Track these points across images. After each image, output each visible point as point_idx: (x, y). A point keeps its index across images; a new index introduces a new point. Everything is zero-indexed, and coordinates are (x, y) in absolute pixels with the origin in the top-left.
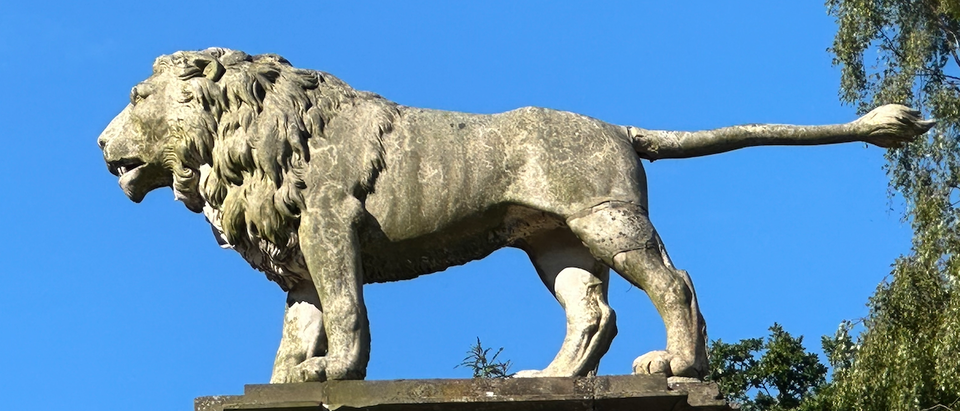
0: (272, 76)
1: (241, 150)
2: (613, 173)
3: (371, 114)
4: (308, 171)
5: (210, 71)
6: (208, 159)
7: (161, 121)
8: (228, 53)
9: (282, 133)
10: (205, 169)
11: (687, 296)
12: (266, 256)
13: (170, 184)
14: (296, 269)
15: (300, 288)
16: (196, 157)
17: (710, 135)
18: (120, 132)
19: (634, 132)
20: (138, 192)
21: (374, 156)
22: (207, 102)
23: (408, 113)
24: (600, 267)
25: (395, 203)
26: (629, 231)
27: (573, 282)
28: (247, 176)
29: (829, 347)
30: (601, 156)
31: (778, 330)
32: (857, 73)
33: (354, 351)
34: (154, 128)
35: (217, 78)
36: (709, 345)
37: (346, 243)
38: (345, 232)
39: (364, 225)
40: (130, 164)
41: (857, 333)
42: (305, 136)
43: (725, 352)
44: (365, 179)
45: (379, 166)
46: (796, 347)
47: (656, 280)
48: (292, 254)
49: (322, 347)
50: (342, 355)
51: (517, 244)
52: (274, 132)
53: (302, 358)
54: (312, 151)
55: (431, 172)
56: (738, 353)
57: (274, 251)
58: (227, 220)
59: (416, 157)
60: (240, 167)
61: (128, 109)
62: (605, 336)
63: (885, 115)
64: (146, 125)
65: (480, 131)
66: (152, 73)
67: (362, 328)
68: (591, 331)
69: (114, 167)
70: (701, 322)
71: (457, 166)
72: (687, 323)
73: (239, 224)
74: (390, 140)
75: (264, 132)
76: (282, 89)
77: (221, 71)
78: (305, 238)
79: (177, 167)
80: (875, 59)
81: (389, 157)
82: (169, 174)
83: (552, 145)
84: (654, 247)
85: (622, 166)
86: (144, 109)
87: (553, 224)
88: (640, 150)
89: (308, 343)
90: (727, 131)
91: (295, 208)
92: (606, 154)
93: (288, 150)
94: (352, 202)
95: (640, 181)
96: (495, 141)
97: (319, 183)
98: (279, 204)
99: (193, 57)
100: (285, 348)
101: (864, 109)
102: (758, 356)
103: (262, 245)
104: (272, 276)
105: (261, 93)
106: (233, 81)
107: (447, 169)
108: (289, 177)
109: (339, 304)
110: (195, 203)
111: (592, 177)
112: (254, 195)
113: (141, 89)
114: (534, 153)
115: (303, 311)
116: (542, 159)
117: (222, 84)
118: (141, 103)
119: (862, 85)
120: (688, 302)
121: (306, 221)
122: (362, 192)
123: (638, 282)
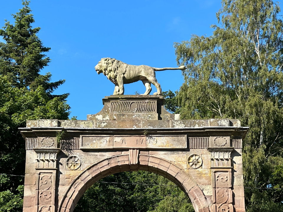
0: (114, 61)
1: (110, 69)
2: (152, 72)
3: (125, 65)
4: (118, 72)
5: (107, 60)
6: (107, 70)
7: (102, 66)
8: (109, 58)
9: (115, 67)
10: (106, 71)
11: (160, 86)
12: (113, 81)
13: (102, 72)
14: (116, 82)
15: (117, 84)
16: (105, 70)
17: (163, 69)
18: (97, 67)
19: (154, 68)
20: (99, 73)
21: (125, 70)
22: (107, 64)
23: (129, 65)
24: (150, 83)
25: (127, 75)
26: (153, 79)
27: (147, 84)
28: (111, 72)
29: (175, 92)
30: (150, 71)
31: (170, 90)
32: (179, 62)
33: (122, 91)
34: (101, 66)
35: (108, 61)
36: (162, 92)
37: (122, 80)
38: (122, 78)
39: (124, 78)
40: (98, 70)
41: (179, 91)
42: (118, 68)
43: (164, 93)
44: (124, 72)
45: (126, 71)
46: (172, 92)
47: (156, 84)
48: (116, 81)
49: (119, 91)
50: (121, 92)
51: (141, 80)
52: (114, 67)
53: (117, 92)
54: (118, 69)
55: (131, 72)
56: (165, 93)
57: (114, 80)
58: (109, 77)
59: (130, 70)
60: (110, 71)
61: (98, 64)
62: (150, 91)
63: (182, 67)
64: (100, 66)
65: (137, 67)
66: (101, 60)
67: (123, 89)
68: (149, 90)
69: (96, 70)
70: (161, 89)
71: (134, 71)
72: (160, 89)
73: (110, 77)
74: (127, 68)
75: (113, 67)
76: (115, 62)
77: (108, 60)
78: (117, 79)
79: (103, 71)
80: (180, 61)
81: (127, 70)
82: (102, 71)
83: (145, 69)
84: (156, 81)
85: (153, 72)
86: (100, 64)
87: (145, 78)
88: (155, 70)
89: (118, 91)
90: (164, 68)
91: (116, 75)
92: (151, 70)
93: (116, 69)
94: (123, 75)
95: (155, 73)
96: (139, 69)
97: (119, 73)
98: (115, 75)
99: (105, 58)
100: (115, 91)
101: (179, 66)
102: (167, 93)
103: (113, 79)
104: (114, 83)
105: (113, 63)
106: (110, 61)
107: (133, 72)
108: (116, 72)
109: (121, 86)
110: (105, 75)
111: (149, 73)
112: (112, 74)
113: (100, 62)
114: (143, 70)
115: (117, 87)
116: (144, 71)
117: (108, 62)
118: (99, 63)
119: (179, 64)
120: (160, 87)
121: (117, 77)
122: (124, 74)
123: (154, 85)
